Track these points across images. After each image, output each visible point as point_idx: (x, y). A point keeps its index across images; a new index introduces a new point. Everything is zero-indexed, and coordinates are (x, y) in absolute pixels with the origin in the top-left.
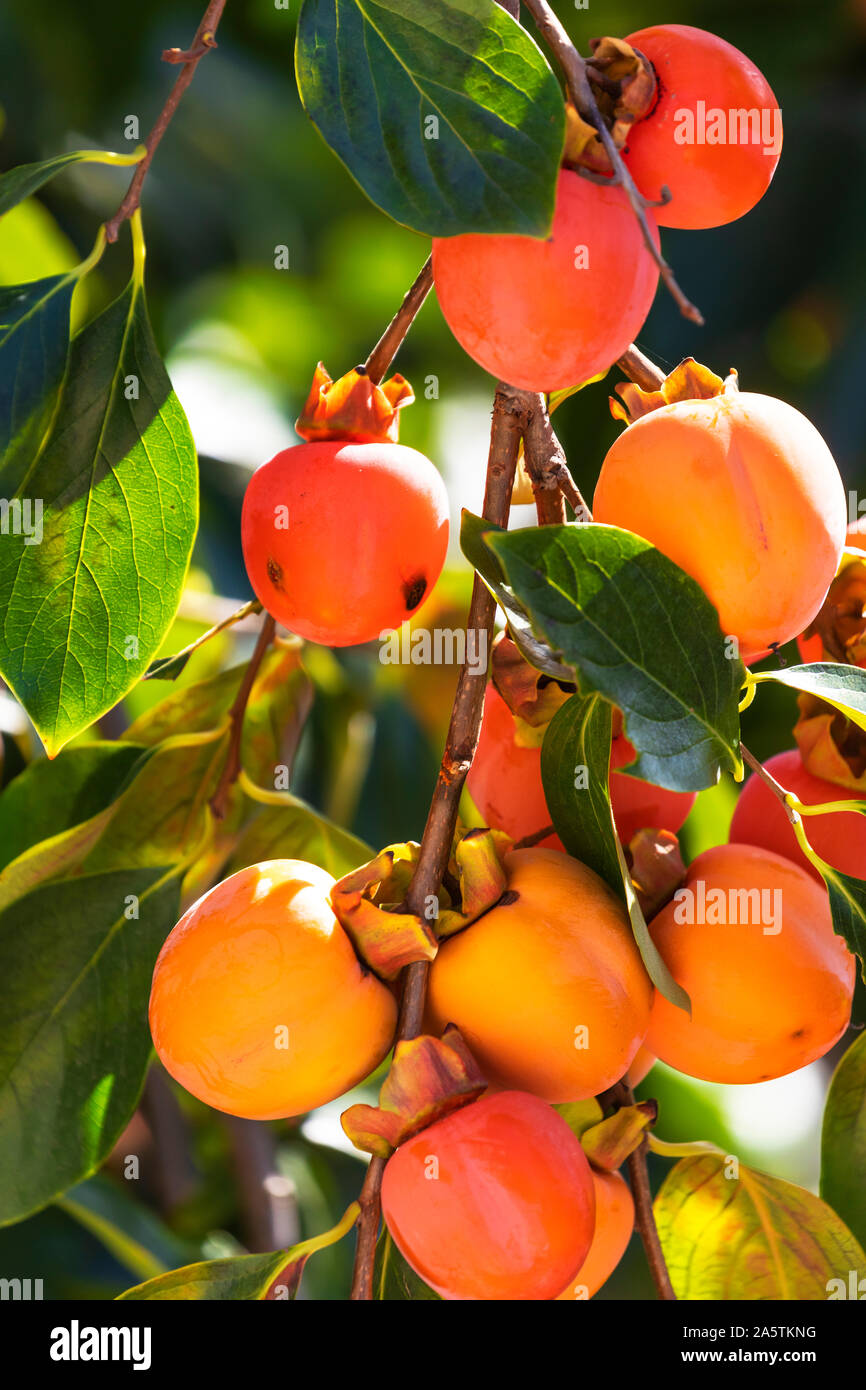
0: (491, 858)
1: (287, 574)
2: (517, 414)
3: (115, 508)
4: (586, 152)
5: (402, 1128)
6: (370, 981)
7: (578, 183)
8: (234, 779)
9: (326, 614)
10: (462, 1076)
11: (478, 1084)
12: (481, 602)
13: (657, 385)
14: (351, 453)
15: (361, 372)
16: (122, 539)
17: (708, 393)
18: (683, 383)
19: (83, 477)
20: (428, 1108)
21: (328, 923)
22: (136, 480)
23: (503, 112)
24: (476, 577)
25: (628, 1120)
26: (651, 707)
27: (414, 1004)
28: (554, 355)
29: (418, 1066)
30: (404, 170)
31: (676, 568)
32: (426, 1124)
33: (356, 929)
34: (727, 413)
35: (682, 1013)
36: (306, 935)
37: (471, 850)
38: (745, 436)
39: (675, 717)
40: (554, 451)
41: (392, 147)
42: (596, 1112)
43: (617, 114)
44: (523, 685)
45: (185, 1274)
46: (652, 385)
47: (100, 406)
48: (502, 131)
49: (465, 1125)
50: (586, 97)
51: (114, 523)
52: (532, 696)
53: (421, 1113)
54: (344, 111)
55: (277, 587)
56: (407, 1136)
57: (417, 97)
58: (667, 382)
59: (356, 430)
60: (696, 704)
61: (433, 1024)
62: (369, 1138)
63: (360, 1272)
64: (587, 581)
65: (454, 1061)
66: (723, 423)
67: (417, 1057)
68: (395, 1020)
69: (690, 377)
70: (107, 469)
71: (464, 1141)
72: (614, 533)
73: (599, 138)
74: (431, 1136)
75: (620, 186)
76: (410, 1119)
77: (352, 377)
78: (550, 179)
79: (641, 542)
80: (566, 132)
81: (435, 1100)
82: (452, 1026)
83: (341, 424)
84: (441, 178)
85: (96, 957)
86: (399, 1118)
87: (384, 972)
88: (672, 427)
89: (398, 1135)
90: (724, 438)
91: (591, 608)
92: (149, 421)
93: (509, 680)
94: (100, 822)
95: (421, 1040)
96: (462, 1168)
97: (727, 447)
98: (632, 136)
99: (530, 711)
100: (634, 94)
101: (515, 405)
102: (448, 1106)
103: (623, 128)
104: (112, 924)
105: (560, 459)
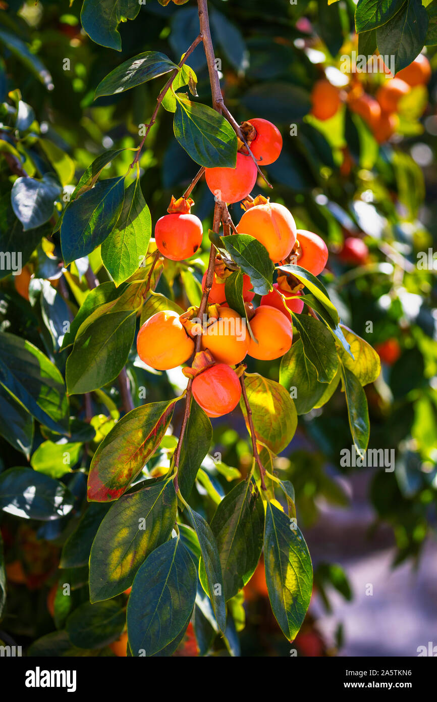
0: (216, 310)
1: (167, 244)
2: (221, 208)
3: (132, 230)
4: (241, 148)
5: (197, 372)
6: (189, 338)
7: (241, 155)
8: (148, 290)
9: (176, 254)
10: (211, 360)
11: (214, 362)
12: (213, 251)
13: (253, 201)
14: (182, 216)
15: (183, 198)
16: (133, 237)
17: (264, 203)
18: (259, 200)
19: (125, 223)
20: (204, 368)
21: (181, 326)
22: (137, 224)
23: (222, 139)
24: (212, 244)
25: (241, 368)
26: (255, 276)
27: (198, 344)
28: (235, 195)
29: (201, 358)
30: (200, 152)
31: (260, 244)
32: (203, 372)
33: (186, 327)
34: (270, 208)
35: (257, 345)
36: (176, 328)
37: (212, 308)
38: (275, 213)
39: (260, 278)
40: (229, 216)
41: (196, 147)
42: (235, 367)
43: (248, 139)
44: (221, 270)
45: (147, 406)
46: (251, 201)
47: (129, 207)
48: (223, 144)
49: (212, 372)
50: (241, 135)
51: (131, 234)
52: (223, 272)
53: (202, 369)
54: (185, 138)
55: (164, 247)
56: (198, 374)
57: (201, 135)
58: (254, 201)
59: (182, 211)
60: (264, 275)
61: (202, 348)
62: (188, 374)
63: (187, 406)
64: (242, 247)
65: (208, 356)
66: (270, 210)
67: (201, 356)
68: (194, 347)
69: (260, 199)
70: (130, 222)
71: (213, 375)
72: (247, 236)
73: (245, 145)
74: (205, 374)
75: (251, 156)
76: (199, 370)
77: (181, 199)
78: (235, 155)
79: (253, 238)
80: (238, 143)
81: (205, 366)
82: (207, 349)
83: (179, 210)
84: (208, 154)
85: (116, 330)
86: (196, 370)
87: (192, 337)
88: (258, 211)
89: (196, 373)
90: (270, 213)
91: (243, 253)
92: (140, 211)
93: (218, 269)
94: (115, 301)
95: (201, 352)
96: (212, 382)
97: (271, 216)
98: (251, 144)
99: (221, 276)
100: (252, 135)
101: (221, 206)
102: (208, 368)
103: (250, 143)
104: (119, 323)
105: (230, 218)
